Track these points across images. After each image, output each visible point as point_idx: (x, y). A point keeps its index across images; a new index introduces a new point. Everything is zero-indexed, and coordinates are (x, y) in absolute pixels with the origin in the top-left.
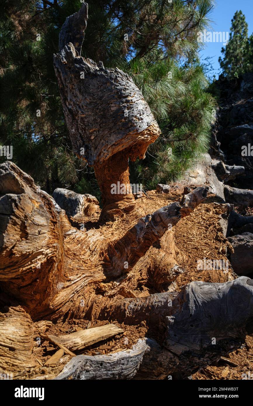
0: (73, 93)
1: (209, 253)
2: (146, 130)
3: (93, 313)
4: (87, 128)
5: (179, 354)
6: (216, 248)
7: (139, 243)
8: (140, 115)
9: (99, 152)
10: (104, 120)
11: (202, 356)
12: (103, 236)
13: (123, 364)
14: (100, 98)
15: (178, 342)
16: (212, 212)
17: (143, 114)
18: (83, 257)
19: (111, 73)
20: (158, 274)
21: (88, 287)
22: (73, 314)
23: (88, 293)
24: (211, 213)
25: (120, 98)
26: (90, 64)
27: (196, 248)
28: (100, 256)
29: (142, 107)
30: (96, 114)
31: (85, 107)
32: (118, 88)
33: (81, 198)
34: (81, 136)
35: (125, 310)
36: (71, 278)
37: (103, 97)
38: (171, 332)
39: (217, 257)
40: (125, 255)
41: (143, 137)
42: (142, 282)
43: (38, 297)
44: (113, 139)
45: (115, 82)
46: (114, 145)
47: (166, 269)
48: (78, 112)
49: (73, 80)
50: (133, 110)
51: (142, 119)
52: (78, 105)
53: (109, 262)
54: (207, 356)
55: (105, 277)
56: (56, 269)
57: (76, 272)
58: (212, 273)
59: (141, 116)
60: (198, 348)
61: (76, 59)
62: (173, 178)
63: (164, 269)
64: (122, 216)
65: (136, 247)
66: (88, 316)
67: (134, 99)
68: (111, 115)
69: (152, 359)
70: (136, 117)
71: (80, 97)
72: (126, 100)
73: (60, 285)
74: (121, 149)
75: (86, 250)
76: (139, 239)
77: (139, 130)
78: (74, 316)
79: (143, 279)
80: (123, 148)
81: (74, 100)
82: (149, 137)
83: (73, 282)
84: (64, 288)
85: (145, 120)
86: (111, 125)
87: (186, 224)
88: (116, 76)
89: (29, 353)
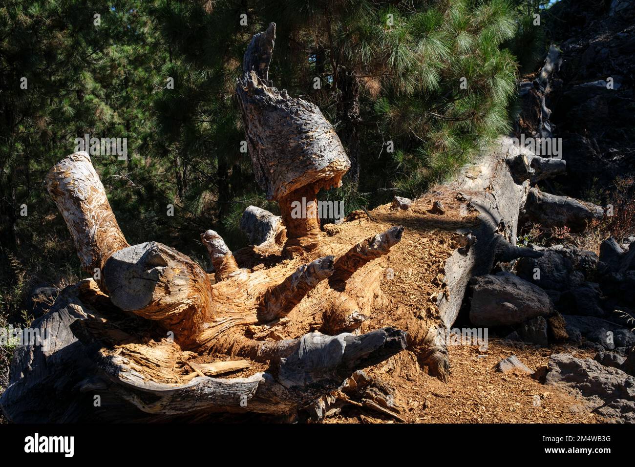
0: (253, 123)
1: (417, 299)
2: (327, 167)
3: (233, 350)
4: (267, 160)
5: (288, 387)
6: (429, 294)
7: (293, 291)
8: (321, 152)
9: (277, 188)
10: (282, 156)
11: (306, 391)
12: (268, 278)
13: (237, 387)
14: (280, 132)
15: (287, 378)
16: (447, 244)
17: (325, 150)
18: (237, 300)
19: (292, 105)
20: (334, 319)
21: (235, 328)
22: (216, 349)
23: (233, 333)
24: (445, 246)
25: (300, 134)
26: (272, 93)
27: (403, 292)
28: (257, 299)
29: (324, 143)
30: (275, 148)
31: (265, 140)
32: (298, 122)
33: (274, 222)
34: (261, 166)
35: (258, 350)
36: (218, 320)
37: (282, 131)
38: (283, 370)
39: (425, 305)
40: (280, 301)
41: (324, 175)
42: (315, 326)
43: (186, 332)
44: (290, 176)
45: (295, 116)
46: (292, 182)
47: (343, 315)
48: (258, 143)
49: (253, 111)
50: (313, 147)
51: (322, 156)
52: (258, 135)
53: (264, 306)
54: (309, 391)
55: (257, 320)
56: (199, 313)
57: (223, 315)
58: (412, 323)
59: (322, 154)
60: (303, 384)
61: (257, 89)
62: (440, 178)
63: (341, 315)
64: (302, 254)
65: (290, 295)
66: (229, 353)
67: (316, 135)
68: (289, 151)
69: (267, 389)
70: (315, 154)
71: (260, 128)
72: (306, 136)
73: (206, 325)
74: (299, 187)
75: (243, 293)
76: (293, 287)
77: (318, 168)
78: (217, 351)
79: (316, 324)
80: (301, 186)
81: (255, 130)
82: (332, 173)
83: (218, 323)
84: (210, 327)
85: (326, 157)
86: (289, 162)
87: (404, 259)
88: (297, 110)
89: (170, 370)
